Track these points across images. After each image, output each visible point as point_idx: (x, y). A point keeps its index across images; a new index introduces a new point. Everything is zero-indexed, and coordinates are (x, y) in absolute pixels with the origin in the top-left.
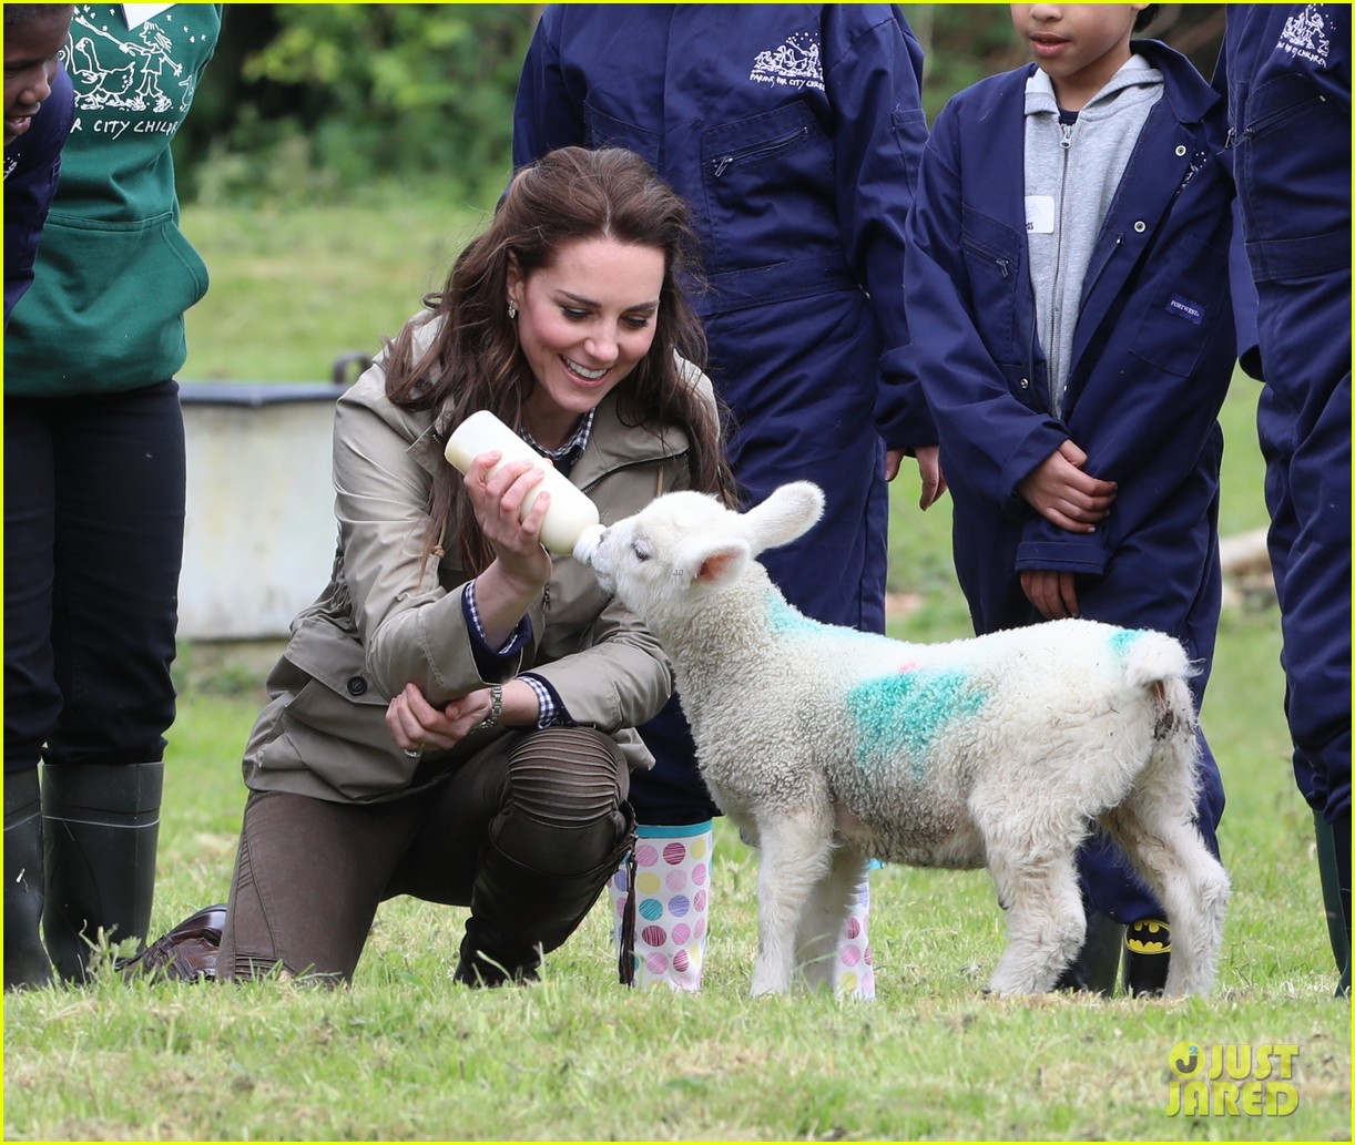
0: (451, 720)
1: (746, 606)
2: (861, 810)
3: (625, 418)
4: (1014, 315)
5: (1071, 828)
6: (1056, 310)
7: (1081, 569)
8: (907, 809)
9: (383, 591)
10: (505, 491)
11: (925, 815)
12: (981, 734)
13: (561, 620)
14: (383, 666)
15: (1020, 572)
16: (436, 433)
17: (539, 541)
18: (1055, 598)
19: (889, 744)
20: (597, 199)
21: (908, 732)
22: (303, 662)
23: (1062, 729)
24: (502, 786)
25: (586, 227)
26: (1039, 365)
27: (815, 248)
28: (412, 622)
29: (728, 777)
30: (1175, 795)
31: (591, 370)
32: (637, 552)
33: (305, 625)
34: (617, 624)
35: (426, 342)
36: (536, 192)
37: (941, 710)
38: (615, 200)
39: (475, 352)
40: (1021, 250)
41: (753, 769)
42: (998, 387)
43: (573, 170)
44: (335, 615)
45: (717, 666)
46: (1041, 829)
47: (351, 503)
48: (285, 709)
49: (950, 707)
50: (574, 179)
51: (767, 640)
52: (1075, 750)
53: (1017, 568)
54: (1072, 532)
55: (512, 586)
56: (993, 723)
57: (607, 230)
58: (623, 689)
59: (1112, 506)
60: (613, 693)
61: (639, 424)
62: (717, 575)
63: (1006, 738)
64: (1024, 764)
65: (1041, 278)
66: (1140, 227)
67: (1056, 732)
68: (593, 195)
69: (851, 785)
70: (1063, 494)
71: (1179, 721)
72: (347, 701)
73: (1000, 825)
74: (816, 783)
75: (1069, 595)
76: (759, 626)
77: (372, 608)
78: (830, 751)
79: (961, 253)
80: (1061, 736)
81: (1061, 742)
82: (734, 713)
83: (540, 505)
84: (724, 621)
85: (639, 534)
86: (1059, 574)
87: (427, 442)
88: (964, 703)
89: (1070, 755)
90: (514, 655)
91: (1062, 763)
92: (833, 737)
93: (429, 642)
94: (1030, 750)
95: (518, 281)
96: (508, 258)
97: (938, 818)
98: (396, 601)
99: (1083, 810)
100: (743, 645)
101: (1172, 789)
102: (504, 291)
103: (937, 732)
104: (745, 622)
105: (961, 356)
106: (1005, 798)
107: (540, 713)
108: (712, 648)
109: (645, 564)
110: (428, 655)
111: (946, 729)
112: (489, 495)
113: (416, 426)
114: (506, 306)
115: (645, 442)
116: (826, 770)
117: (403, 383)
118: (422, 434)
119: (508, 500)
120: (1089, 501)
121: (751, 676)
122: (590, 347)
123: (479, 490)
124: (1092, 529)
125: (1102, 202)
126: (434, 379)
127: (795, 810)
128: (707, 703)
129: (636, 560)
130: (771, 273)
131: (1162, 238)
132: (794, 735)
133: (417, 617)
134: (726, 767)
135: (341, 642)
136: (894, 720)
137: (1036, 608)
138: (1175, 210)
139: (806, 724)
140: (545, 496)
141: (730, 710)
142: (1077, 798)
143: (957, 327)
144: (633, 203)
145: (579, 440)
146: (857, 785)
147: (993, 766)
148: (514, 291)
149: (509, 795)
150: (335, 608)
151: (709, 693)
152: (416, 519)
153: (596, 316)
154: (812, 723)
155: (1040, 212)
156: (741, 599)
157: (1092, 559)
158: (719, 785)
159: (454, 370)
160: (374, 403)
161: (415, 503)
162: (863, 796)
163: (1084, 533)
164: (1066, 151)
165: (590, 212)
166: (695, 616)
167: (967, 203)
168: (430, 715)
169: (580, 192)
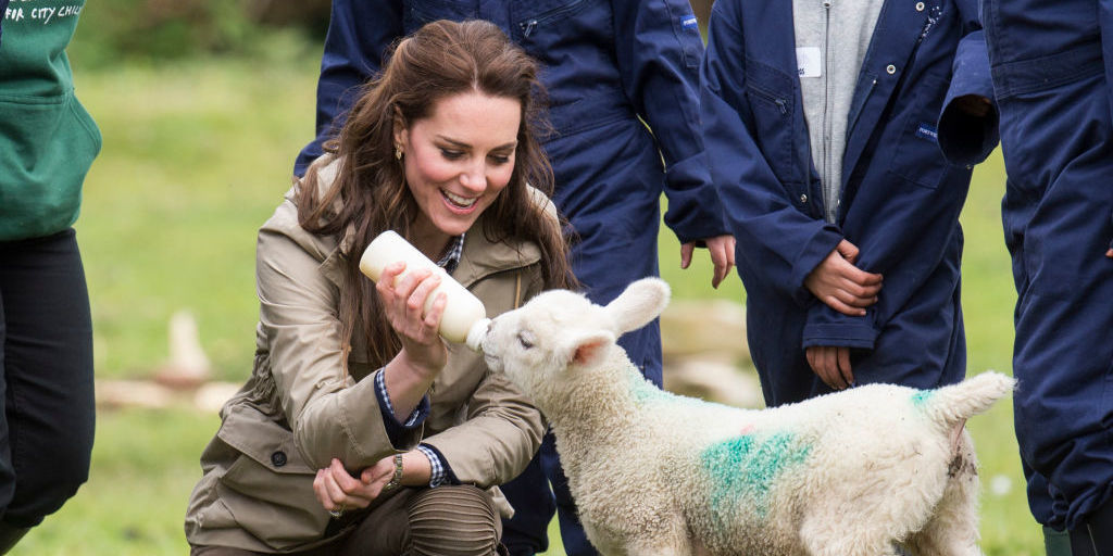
0: (366, 484)
1: (613, 382)
2: (715, 544)
3: (489, 236)
4: (793, 144)
5: (884, 550)
6: (827, 138)
7: (855, 344)
8: (753, 543)
9: (305, 380)
10: (410, 293)
11: (768, 547)
12: (809, 479)
13: (442, 400)
14: (309, 441)
15: (807, 348)
16: (341, 252)
17: (439, 333)
18: (834, 369)
19: (738, 492)
20: (465, 61)
21: (752, 482)
22: (234, 440)
23: (875, 471)
24: (403, 534)
25: (459, 84)
26: (815, 183)
27: (602, 87)
28: (333, 405)
29: (604, 521)
30: (963, 523)
31: (465, 198)
32: (522, 341)
33: (234, 411)
34: (488, 401)
35: (329, 180)
36: (417, 57)
37: (776, 462)
38: (481, 64)
39: (371, 187)
40: (796, 91)
41: (625, 512)
42: (782, 201)
43: (446, 39)
44: (258, 402)
45: (592, 431)
46: (860, 552)
47: (275, 311)
48: (219, 479)
49: (784, 460)
50: (447, 46)
51: (632, 408)
52: (887, 486)
53: (804, 346)
54: (848, 315)
55: (415, 371)
56: (819, 469)
57: (475, 85)
58: (496, 454)
59: (880, 294)
60: (488, 457)
61: (501, 240)
62: (588, 360)
63: (830, 480)
64: (844, 501)
65: (813, 113)
66: (891, 70)
67: (870, 474)
68: (462, 58)
69: (706, 525)
70: (840, 285)
71: (966, 464)
72: (271, 471)
73: (826, 550)
74: (677, 524)
75: (846, 366)
76: (625, 398)
77: (297, 394)
78: (689, 498)
79: (746, 95)
80: (874, 477)
81: (875, 480)
82: (608, 467)
83: (439, 303)
84: (596, 394)
85: (524, 326)
86: (837, 349)
87: (335, 260)
88: (796, 455)
89: (882, 492)
90: (417, 428)
91: (876, 498)
92: (691, 486)
93: (348, 420)
94: (850, 489)
95: (403, 128)
96: (395, 112)
97: (778, 549)
98: (316, 388)
99: (894, 534)
100: (612, 414)
101: (959, 517)
102: (392, 137)
103: (775, 480)
104: (612, 394)
105: (751, 178)
106: (830, 528)
107: (432, 474)
108: (588, 416)
109: (529, 351)
110: (348, 430)
111: (783, 477)
112: (397, 297)
113: (324, 248)
114: (394, 149)
115: (506, 255)
116: (685, 513)
117: (312, 214)
118: (329, 254)
119: (413, 301)
120: (861, 290)
121: (620, 438)
122: (465, 181)
123: (388, 294)
124: (863, 312)
125: (860, 50)
126: (338, 210)
127: (661, 545)
128: (585, 460)
129: (522, 348)
130: (572, 110)
131: (908, 79)
132: (658, 485)
133: (337, 400)
134: (603, 512)
135: (264, 424)
136: (741, 473)
137: (819, 377)
138: (919, 55)
139: (668, 476)
140: (443, 297)
141: (604, 466)
142: (889, 525)
143: (746, 154)
144: (495, 64)
145: (454, 254)
146: (712, 525)
147: (820, 503)
148: (400, 138)
149: (409, 541)
150: (257, 397)
151: (586, 453)
152: (329, 322)
153: (468, 155)
154: (672, 476)
155: (809, 60)
156: (608, 376)
157: (865, 337)
158: (596, 527)
159: (355, 201)
160: (290, 231)
161: (326, 310)
162: (717, 533)
163: (857, 316)
164: (828, 10)
165: (462, 72)
166: (573, 391)
167: (749, 55)
168: (351, 483)
169: (452, 56)
